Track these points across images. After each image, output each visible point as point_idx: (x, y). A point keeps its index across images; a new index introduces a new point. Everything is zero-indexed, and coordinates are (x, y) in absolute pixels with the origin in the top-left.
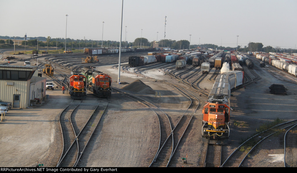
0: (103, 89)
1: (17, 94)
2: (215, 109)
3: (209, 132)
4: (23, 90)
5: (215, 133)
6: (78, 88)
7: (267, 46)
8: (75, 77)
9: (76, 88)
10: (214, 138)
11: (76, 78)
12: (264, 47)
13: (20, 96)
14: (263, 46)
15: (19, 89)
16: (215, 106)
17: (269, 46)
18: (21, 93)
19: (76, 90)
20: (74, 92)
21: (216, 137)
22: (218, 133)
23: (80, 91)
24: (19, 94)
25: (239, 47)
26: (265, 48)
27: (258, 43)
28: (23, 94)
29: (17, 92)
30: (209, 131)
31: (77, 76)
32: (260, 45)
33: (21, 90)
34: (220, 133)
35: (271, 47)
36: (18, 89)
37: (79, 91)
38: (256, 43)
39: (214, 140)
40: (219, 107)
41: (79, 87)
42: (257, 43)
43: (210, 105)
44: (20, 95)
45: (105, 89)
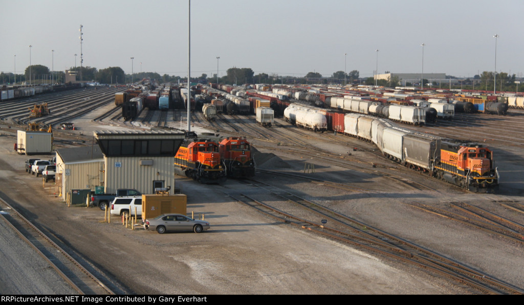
0: (241, 164)
1: (159, 179)
2: (476, 154)
3: (477, 180)
4: (169, 173)
5: (485, 180)
6: (212, 165)
7: (260, 74)
8: (201, 145)
9: (209, 165)
10: (484, 185)
11: (201, 147)
12: (254, 75)
13: (163, 184)
14: (253, 73)
15: (162, 171)
16: (475, 151)
17: (263, 74)
18: (166, 178)
19: (210, 167)
20: (206, 172)
21: (486, 185)
22: (487, 180)
23: (216, 170)
24: (162, 179)
25: (204, 76)
26: (256, 76)
27: (245, 69)
28: (169, 179)
29: (159, 176)
30: (478, 178)
31: (204, 143)
32: (249, 72)
33: (166, 172)
34: (490, 180)
35: (266, 74)
36: (159, 171)
37: (214, 168)
38: (240, 68)
39: (484, 188)
40: (480, 151)
41: (214, 163)
42: (243, 69)
43: (469, 151)
44: (164, 181)
45: (243, 163)
